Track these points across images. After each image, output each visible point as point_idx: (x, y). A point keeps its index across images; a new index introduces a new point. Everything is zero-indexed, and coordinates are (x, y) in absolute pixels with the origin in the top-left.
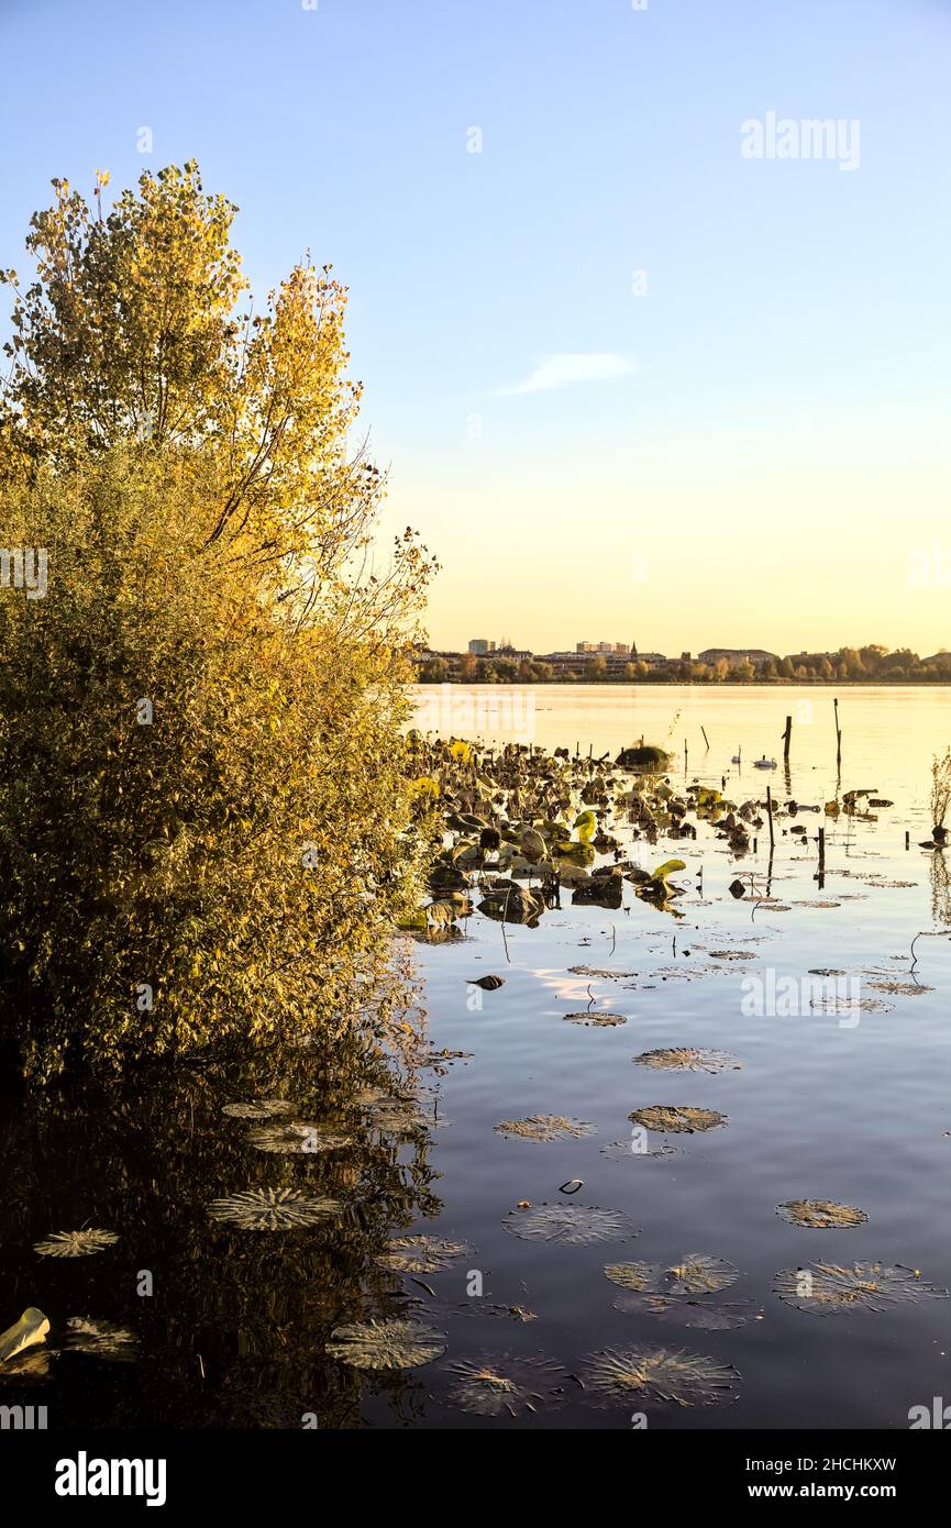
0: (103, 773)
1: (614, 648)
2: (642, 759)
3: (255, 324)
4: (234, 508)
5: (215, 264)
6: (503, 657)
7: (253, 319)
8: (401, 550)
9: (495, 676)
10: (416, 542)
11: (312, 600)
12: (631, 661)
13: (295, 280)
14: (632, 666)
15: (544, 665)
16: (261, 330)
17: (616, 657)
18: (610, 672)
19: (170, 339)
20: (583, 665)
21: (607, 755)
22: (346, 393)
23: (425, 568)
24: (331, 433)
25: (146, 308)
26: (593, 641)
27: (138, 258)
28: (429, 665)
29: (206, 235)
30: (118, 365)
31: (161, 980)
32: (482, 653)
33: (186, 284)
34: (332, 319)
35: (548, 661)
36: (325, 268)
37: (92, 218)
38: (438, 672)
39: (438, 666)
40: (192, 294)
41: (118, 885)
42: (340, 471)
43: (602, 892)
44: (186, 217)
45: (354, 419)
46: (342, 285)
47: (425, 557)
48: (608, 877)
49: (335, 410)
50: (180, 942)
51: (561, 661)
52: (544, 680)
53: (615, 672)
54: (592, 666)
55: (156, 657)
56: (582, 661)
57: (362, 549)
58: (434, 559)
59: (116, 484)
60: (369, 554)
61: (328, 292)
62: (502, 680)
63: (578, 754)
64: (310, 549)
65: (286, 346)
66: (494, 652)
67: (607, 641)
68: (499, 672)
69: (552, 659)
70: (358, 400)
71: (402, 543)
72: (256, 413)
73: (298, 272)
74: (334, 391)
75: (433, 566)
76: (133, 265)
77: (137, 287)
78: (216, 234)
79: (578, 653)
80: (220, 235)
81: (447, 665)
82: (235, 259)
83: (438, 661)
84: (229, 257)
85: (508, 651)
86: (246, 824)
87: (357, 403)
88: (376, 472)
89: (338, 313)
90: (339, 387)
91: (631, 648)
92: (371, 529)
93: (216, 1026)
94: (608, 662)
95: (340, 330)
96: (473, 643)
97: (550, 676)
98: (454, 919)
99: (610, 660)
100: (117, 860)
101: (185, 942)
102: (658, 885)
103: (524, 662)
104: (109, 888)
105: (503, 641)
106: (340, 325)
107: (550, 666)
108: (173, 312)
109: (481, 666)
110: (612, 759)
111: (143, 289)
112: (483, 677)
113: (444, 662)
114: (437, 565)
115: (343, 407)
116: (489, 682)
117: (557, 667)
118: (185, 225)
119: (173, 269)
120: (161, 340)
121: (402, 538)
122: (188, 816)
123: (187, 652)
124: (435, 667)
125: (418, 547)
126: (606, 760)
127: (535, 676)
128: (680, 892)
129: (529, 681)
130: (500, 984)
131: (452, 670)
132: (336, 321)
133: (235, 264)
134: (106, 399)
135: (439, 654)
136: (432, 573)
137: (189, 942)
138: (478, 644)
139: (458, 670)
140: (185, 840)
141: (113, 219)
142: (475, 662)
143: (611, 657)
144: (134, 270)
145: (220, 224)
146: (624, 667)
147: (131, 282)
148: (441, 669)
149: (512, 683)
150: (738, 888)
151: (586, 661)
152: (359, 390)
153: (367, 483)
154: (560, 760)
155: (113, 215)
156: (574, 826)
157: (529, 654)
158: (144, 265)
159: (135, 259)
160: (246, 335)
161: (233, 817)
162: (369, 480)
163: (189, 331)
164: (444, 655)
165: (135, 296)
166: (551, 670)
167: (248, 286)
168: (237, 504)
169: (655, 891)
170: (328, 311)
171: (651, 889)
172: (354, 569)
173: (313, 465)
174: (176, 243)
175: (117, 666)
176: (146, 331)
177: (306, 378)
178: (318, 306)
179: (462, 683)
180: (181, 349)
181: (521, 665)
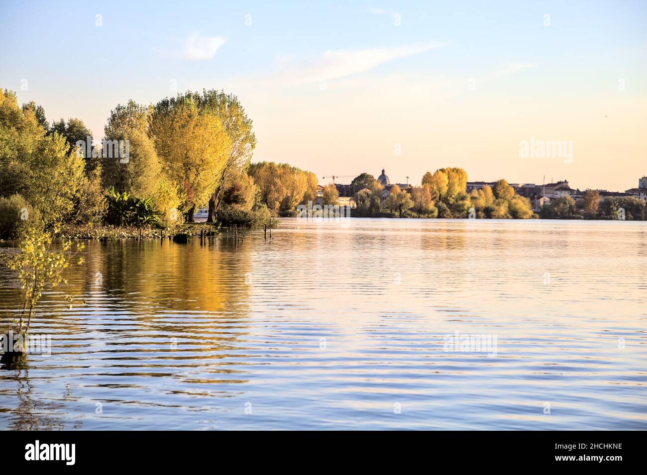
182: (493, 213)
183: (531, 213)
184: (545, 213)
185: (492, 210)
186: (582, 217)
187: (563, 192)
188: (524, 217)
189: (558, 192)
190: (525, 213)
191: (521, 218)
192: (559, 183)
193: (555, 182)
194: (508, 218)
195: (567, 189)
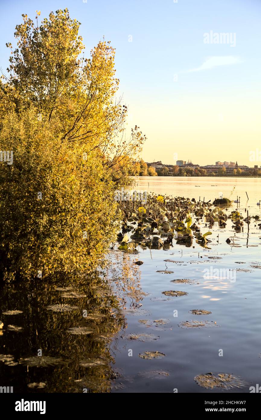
0: (25, 199)
1: (229, 164)
2: (222, 202)
3: (85, 61)
4: (79, 120)
5: (74, 41)
6: (188, 167)
7: (85, 59)
8: (133, 133)
9: (185, 174)
10: (139, 130)
11: (105, 149)
12: (235, 169)
13: (99, 46)
14: (235, 170)
15: (203, 170)
16: (87, 63)
17: (230, 167)
18: (227, 173)
19: (59, 65)
20: (218, 170)
21: (210, 201)
22: (114, 82)
23: (142, 139)
24: (109, 96)
25: (51, 56)
26: (222, 161)
27: (48, 40)
28: (162, 169)
29: (70, 32)
30: (43, 74)
31: (40, 255)
32: (181, 165)
33: (64, 48)
34: (111, 59)
35: (205, 168)
36: (108, 42)
37: (35, 26)
38: (165, 172)
39: (165, 170)
40: (66, 51)
41: (29, 230)
42: (113, 108)
43: (186, 241)
44: (64, 27)
45: (117, 91)
46: (114, 48)
47: (142, 136)
48: (187, 236)
49: (111, 89)
50: (44, 244)
51: (209, 168)
52: (203, 175)
53: (229, 173)
54: (221, 170)
55: (39, 169)
56: (217, 168)
57: (122, 132)
58: (144, 136)
59: (29, 121)
60: (124, 134)
61: (109, 50)
62: (188, 175)
63: (200, 201)
64: (102, 133)
65: (95, 68)
66: (185, 165)
67: (227, 161)
68: (187, 172)
69: (207, 168)
70: (118, 85)
71: (134, 130)
72: (86, 89)
73: (100, 43)
74: (112, 82)
75: (144, 138)
76: (47, 43)
77: (48, 50)
78: (74, 32)
79: (216, 166)
80: (75, 32)
81: (168, 169)
82: (81, 39)
83: (165, 168)
84: (79, 38)
85: (190, 165)
86: (64, 214)
87: (118, 86)
88: (126, 107)
89: (112, 57)
90: (113, 80)
91: (236, 164)
92: (124, 126)
93: (56, 268)
94: (227, 169)
95: (113, 62)
96: (178, 162)
97: (205, 174)
98: (136, 247)
99: (227, 168)
100: (28, 223)
101: (46, 245)
102: (203, 239)
103: (196, 169)
104: (26, 230)
105: (189, 161)
106: (113, 60)
107: (205, 170)
108: (60, 57)
109: (180, 170)
110: (211, 203)
111: (50, 50)
112: (181, 174)
113: (167, 168)
114: (145, 138)
115: (113, 87)
116: (183, 176)
117: (208, 171)
118: (64, 29)
119: (59, 44)
120: (56, 66)
121: (134, 129)
122: (48, 211)
123: (48, 167)
124: (164, 170)
125: (139, 132)
126: (210, 203)
127: (200, 174)
128: (210, 241)
129: (198, 175)
130: (142, 263)
131: (170, 171)
132: (112, 59)
133: (81, 41)
134: (38, 85)
135: (165, 165)
136: (144, 141)
137: (46, 244)
138: (179, 162)
139: (172, 171)
140: (46, 217)
141: (42, 27)
142: (178, 168)
143: (228, 167)
144: (47, 44)
145: (75, 29)
146: (233, 171)
147: (46, 48)
148: (166, 171)
149: (192, 176)
150: (228, 241)
151: (219, 168)
152: (118, 82)
153: (123, 111)
154: (193, 203)
155: (41, 26)
156: (185, 222)
157: (198, 165)
158: (50, 42)
159: (47, 41)
160: (83, 64)
161: (60, 212)
162: (124, 110)
163: (65, 63)
164: (167, 166)
165: (48, 52)
166: (206, 172)
167: (84, 48)
168: (80, 118)
169: (202, 242)
170: (109, 56)
171: (201, 241)
172: (119, 139)
173: (104, 107)
174: (61, 35)
175: (29, 171)
176: (51, 64)
177: (101, 78)
178: (106, 55)
179: (173, 176)
180: (62, 69)
181: (195, 170)
182: (143, 174)
183: (156, 174)
184: (160, 174)
185: (142, 173)
186: (173, 175)
187: (160, 165)
188: (154, 175)
189: (158, 166)
190: (154, 174)
191: (153, 176)
192: (158, 162)
193: (156, 161)
194: (148, 176)
195: (161, 164)
